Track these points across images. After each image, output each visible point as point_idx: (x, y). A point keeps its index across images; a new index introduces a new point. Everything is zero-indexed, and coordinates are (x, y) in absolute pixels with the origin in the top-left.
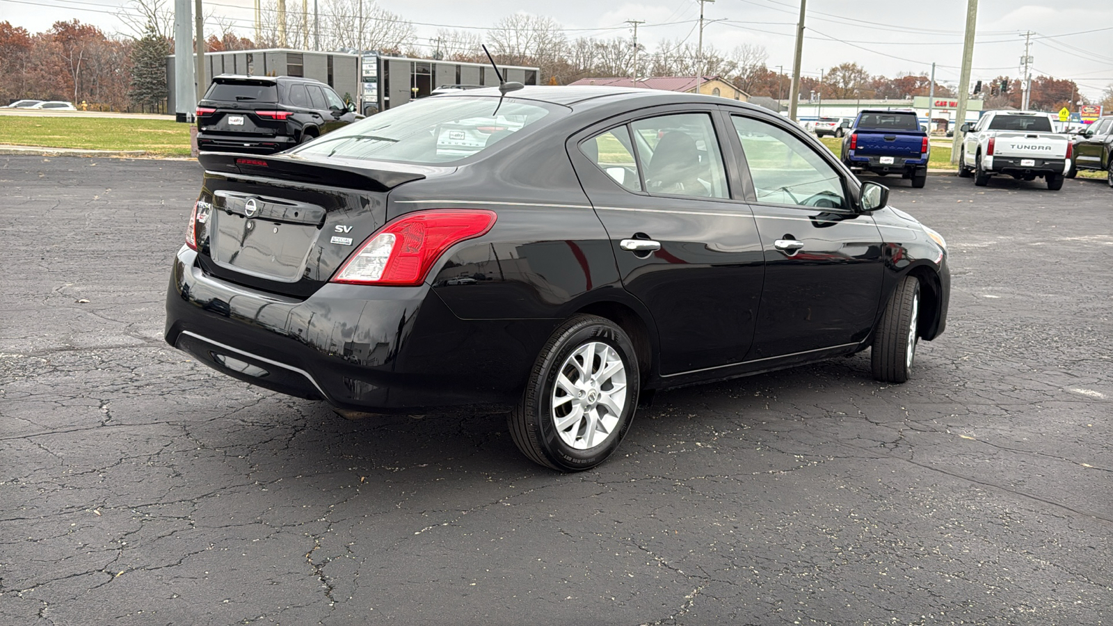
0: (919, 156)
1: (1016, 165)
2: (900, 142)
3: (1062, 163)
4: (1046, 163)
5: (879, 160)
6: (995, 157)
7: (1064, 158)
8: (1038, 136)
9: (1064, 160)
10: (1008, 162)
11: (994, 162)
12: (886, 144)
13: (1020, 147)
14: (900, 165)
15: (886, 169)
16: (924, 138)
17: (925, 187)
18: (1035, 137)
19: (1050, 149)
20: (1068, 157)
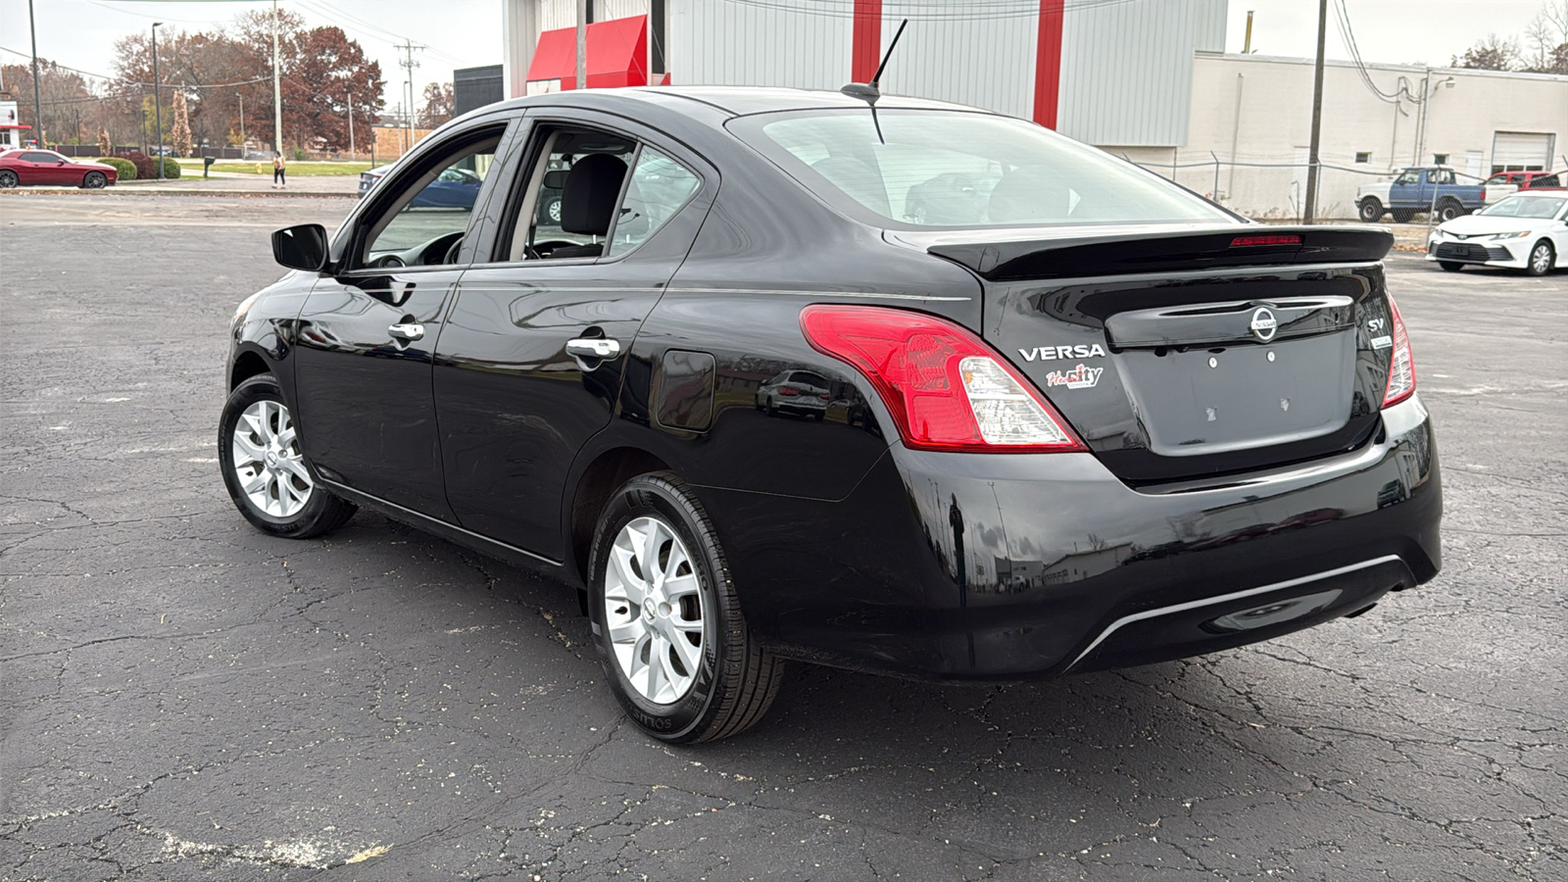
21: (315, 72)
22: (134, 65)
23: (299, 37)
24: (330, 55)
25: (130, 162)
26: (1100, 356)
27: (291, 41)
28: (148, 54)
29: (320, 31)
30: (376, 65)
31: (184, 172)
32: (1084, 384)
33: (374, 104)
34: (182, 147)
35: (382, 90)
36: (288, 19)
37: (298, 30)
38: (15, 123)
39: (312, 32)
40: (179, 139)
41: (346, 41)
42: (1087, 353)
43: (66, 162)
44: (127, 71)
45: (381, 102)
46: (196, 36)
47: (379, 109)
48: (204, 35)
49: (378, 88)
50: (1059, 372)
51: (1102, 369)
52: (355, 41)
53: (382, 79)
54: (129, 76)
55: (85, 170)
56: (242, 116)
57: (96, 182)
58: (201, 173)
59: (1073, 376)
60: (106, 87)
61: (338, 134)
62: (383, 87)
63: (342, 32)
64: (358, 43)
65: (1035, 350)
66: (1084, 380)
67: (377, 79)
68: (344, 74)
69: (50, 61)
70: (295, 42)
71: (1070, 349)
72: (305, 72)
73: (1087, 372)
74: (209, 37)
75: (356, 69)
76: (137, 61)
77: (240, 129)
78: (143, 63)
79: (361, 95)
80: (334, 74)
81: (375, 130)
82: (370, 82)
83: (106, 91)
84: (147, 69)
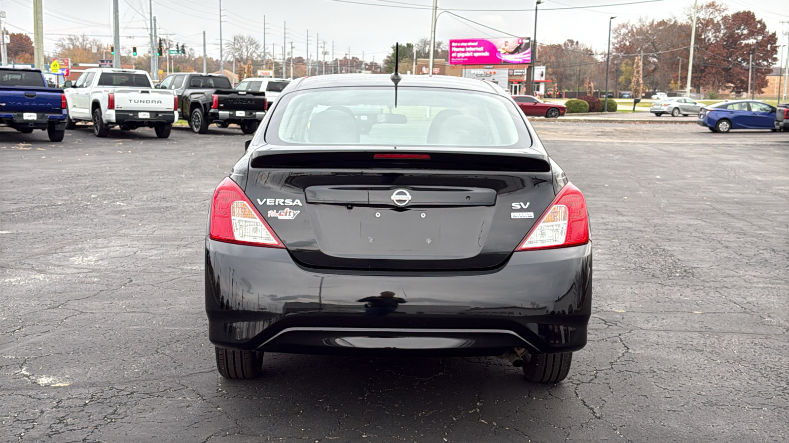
0: (61, 112)
1: (136, 117)
2: (40, 99)
3: (172, 114)
4: (160, 115)
5: (22, 116)
6: (116, 111)
7: (172, 110)
8: (150, 92)
9: (173, 112)
10: (128, 115)
11: (117, 116)
12: (28, 101)
13: (136, 101)
14: (45, 121)
15: (31, 125)
16: (62, 94)
17: (63, 141)
18: (148, 92)
19: (161, 102)
20: (175, 109)
21: (732, 41)
22: (621, 41)
23: (725, 18)
24: (744, 29)
25: (585, 102)
26: (298, 205)
27: (718, 21)
28: (630, 35)
29: (738, 14)
30: (774, 34)
31: (619, 107)
32: (287, 217)
33: (770, 61)
34: (636, 92)
35: (777, 51)
36: (718, 8)
37: (724, 14)
38: (543, 79)
39: (733, 16)
40: (635, 87)
41: (755, 19)
42: (291, 204)
43: (538, 102)
44: (616, 45)
45: (775, 59)
46: (661, 22)
47: (773, 64)
48: (666, 21)
49: (774, 50)
50: (275, 211)
51: (299, 211)
52: (762, 20)
53: (777, 44)
54: (617, 49)
55: (548, 107)
56: (680, 72)
57: (553, 114)
58: (631, 108)
59: (282, 213)
60: (603, 56)
61: (742, 82)
62: (777, 49)
63: (753, 14)
64: (763, 21)
65: (265, 200)
66: (288, 215)
67: (774, 44)
68: (752, 41)
69: (575, 41)
70: (721, 22)
71: (283, 200)
72: (725, 41)
73: (290, 212)
74: (668, 22)
75: (760, 38)
76: (623, 39)
77: (678, 80)
78: (626, 40)
79: (761, 55)
80: (744, 42)
81: (768, 77)
82: (769, 46)
83: (602, 58)
84: (628, 44)
